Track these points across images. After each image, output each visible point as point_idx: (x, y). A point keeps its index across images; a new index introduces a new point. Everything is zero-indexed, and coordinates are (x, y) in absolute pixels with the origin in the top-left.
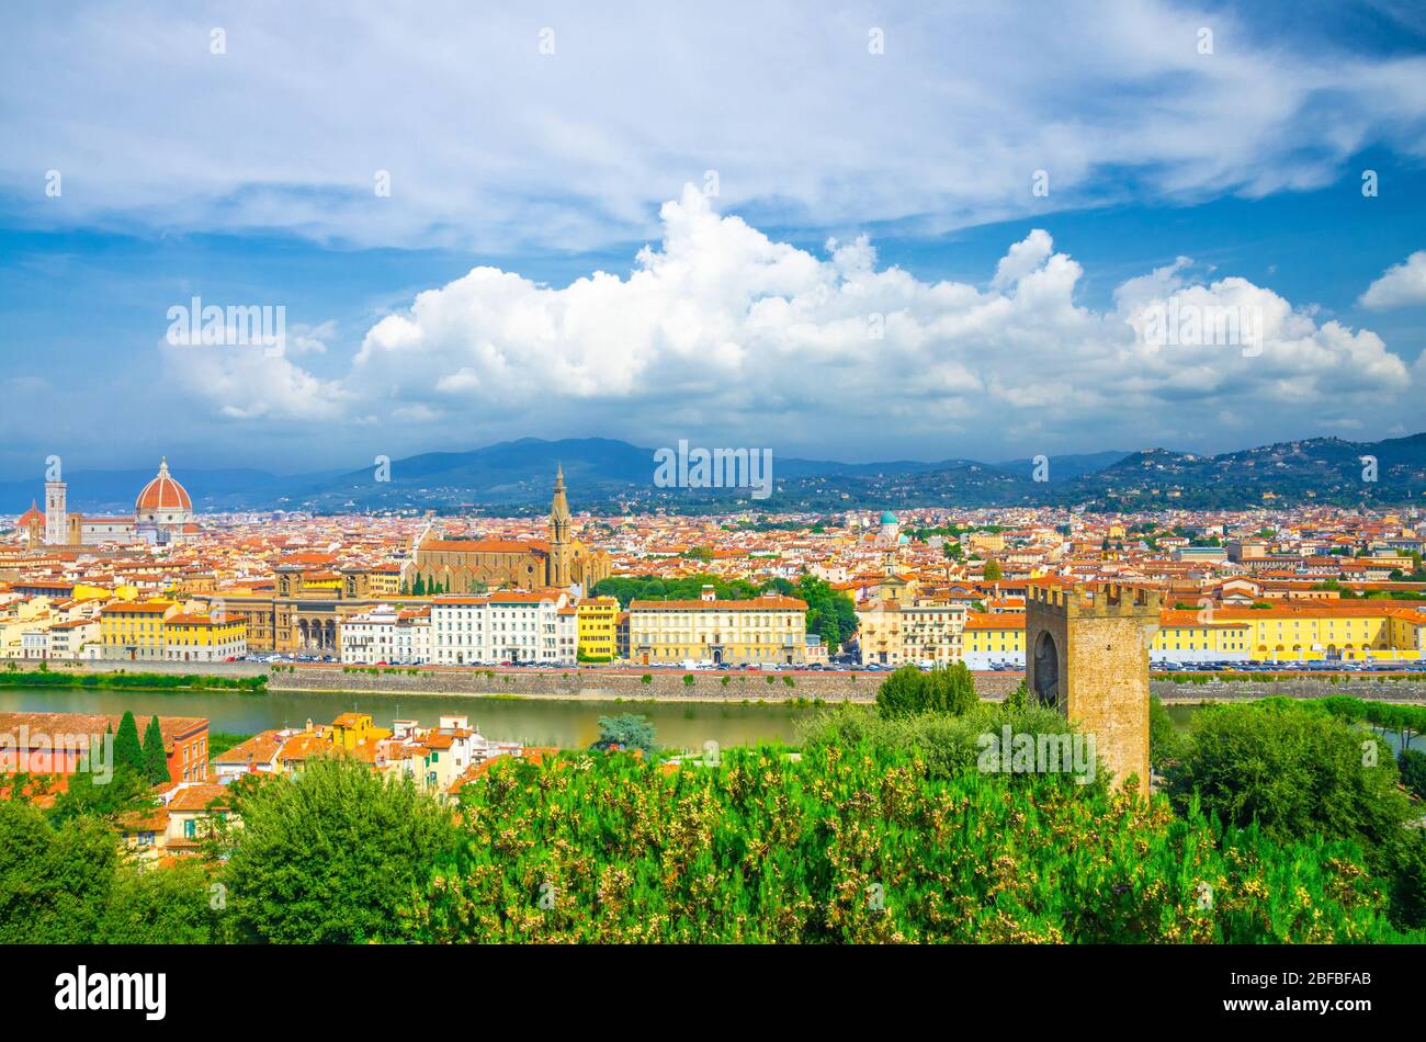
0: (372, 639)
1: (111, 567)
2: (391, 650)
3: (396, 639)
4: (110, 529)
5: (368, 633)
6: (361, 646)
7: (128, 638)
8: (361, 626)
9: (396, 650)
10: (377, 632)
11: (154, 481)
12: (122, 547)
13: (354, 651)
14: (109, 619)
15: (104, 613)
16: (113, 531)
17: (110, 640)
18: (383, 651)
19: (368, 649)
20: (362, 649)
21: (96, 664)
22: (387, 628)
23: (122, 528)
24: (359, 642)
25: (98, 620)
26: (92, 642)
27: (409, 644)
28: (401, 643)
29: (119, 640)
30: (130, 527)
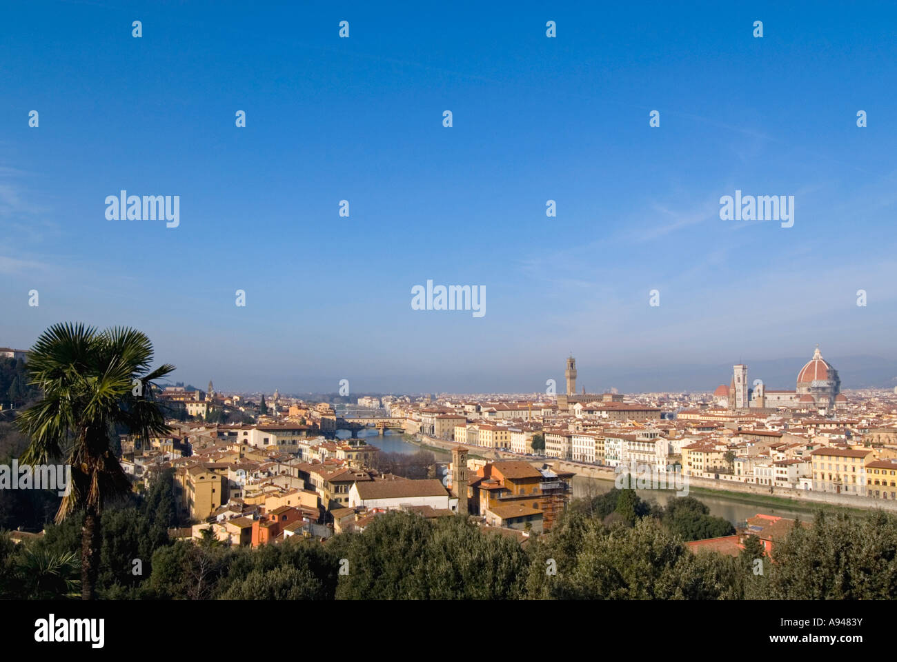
1: (800, 422)
4: (779, 398)
7: (834, 476)
11: (812, 361)
12: (794, 410)
14: (817, 460)
15: (815, 454)
16: (781, 399)
17: (819, 476)
21: (811, 494)
23: (787, 397)
25: (808, 460)
26: (804, 477)
29: (827, 477)
30: (793, 396)
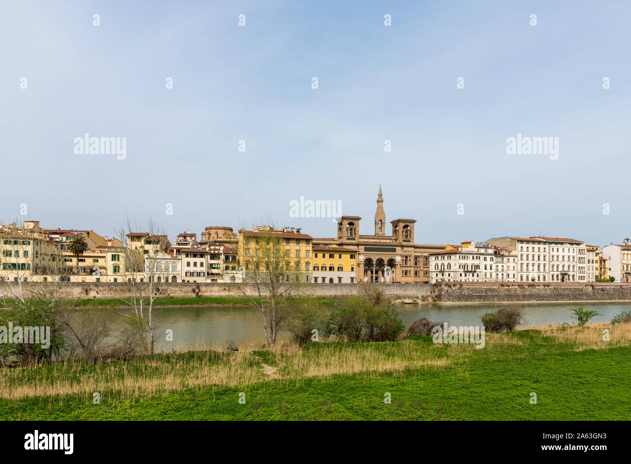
0: (478, 267)
2: (491, 275)
3: (494, 267)
5: (476, 262)
6: (470, 272)
8: (471, 256)
9: (494, 276)
10: (482, 263)
13: (466, 275)
18: (486, 275)
19: (475, 275)
20: (471, 274)
22: (488, 258)
24: (470, 269)
27: (503, 270)
28: (497, 270)
